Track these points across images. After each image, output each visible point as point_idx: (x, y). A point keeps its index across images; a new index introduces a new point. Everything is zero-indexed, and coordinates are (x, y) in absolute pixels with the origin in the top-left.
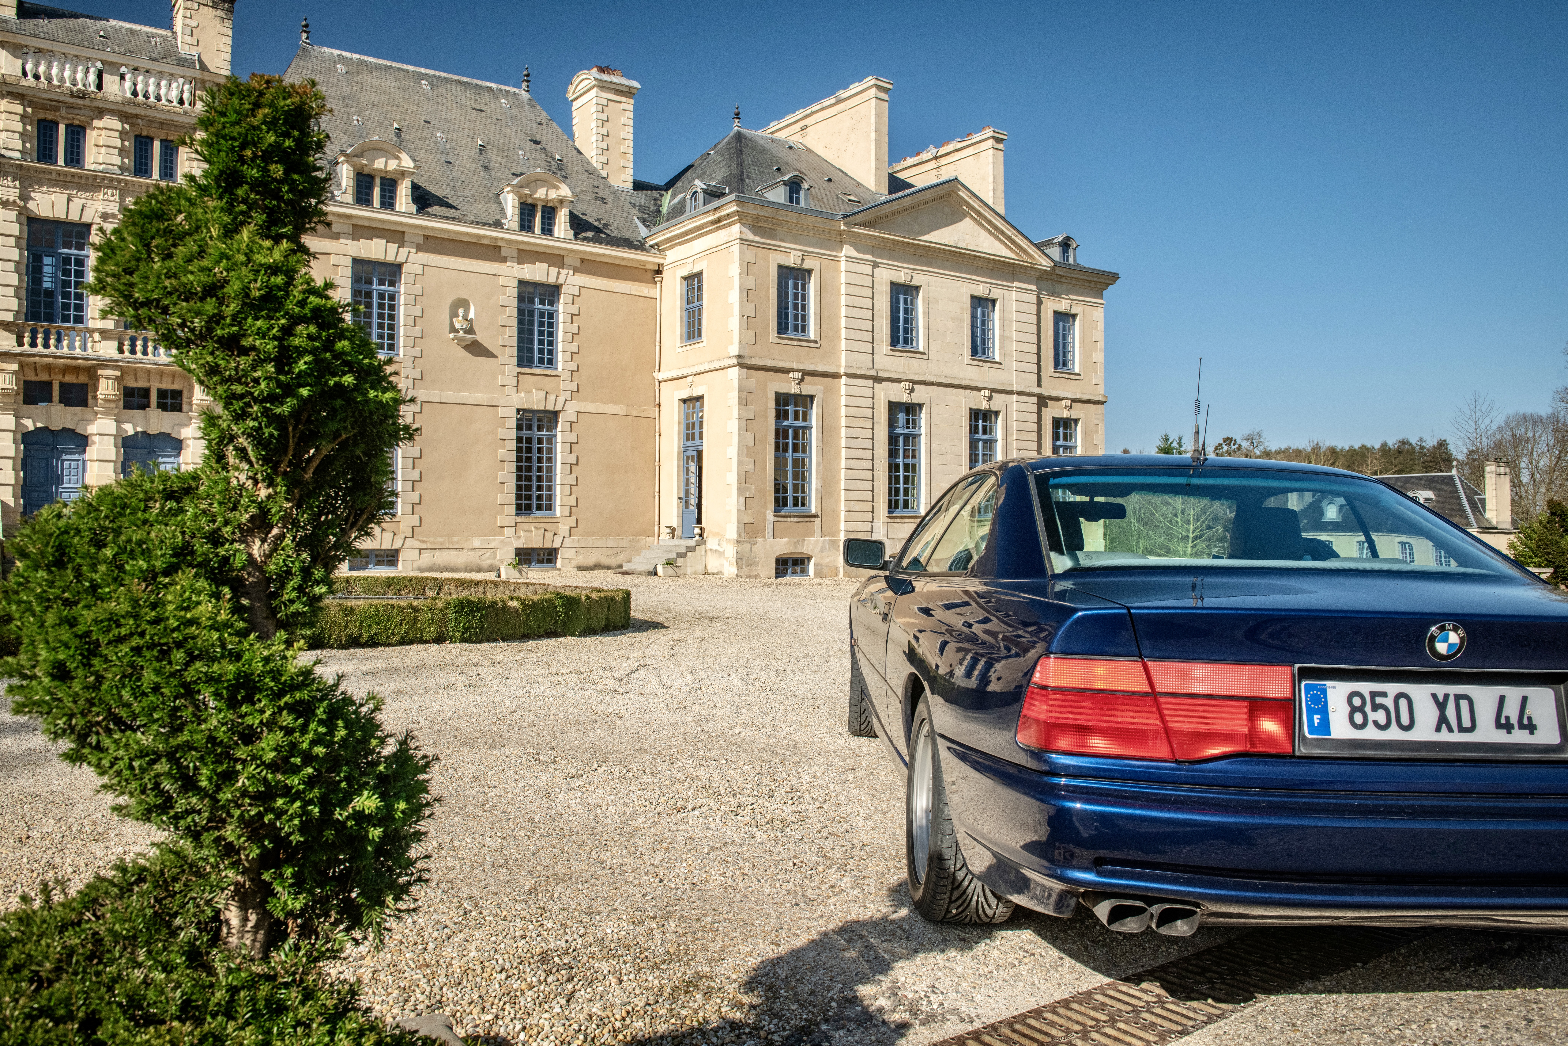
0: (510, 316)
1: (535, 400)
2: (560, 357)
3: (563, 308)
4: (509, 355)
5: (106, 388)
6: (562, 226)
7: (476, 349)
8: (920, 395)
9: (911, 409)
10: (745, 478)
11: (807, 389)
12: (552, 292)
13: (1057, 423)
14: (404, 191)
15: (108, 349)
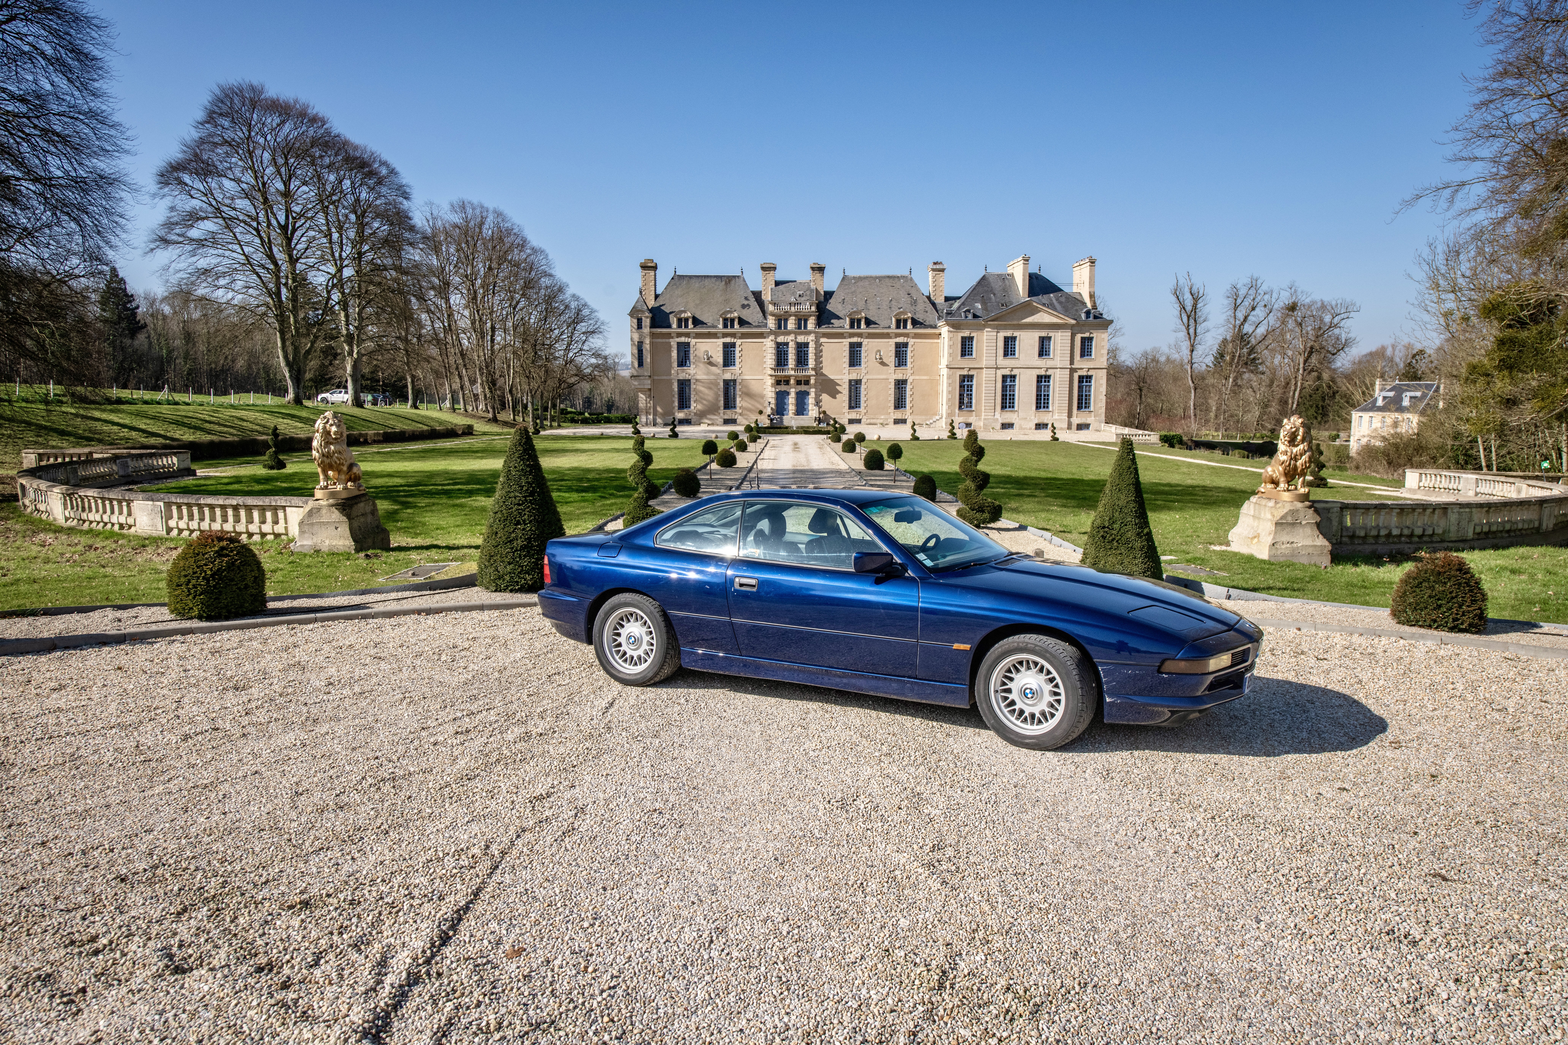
0: (893, 353)
1: (900, 377)
2: (909, 363)
3: (909, 349)
4: (892, 365)
5: (792, 381)
6: (909, 325)
7: (883, 364)
8: (1014, 372)
9: (1013, 377)
10: (949, 400)
11: (971, 373)
12: (906, 345)
13: (1081, 378)
14: (863, 323)
15: (792, 373)
